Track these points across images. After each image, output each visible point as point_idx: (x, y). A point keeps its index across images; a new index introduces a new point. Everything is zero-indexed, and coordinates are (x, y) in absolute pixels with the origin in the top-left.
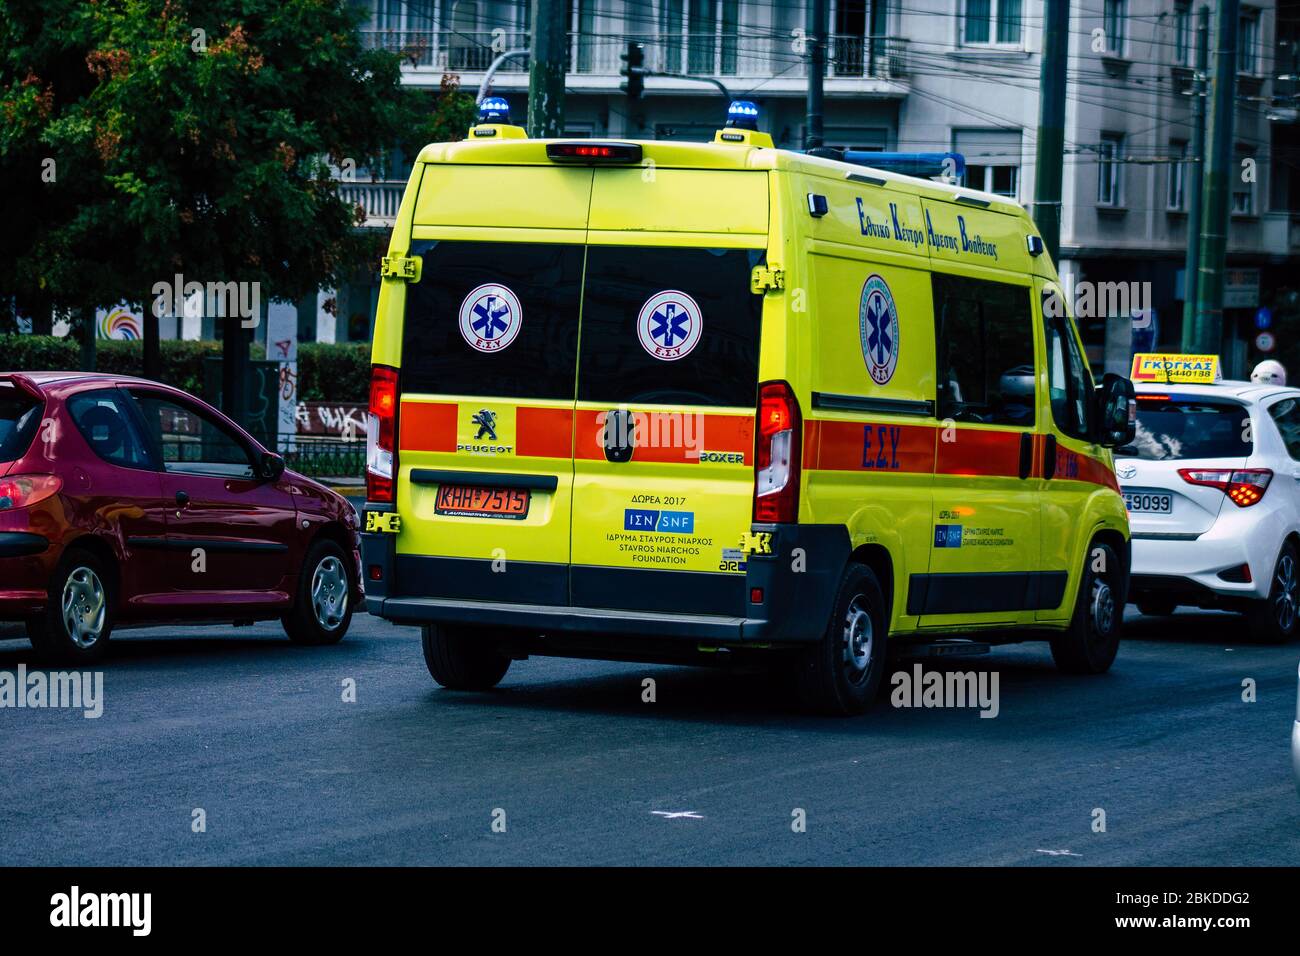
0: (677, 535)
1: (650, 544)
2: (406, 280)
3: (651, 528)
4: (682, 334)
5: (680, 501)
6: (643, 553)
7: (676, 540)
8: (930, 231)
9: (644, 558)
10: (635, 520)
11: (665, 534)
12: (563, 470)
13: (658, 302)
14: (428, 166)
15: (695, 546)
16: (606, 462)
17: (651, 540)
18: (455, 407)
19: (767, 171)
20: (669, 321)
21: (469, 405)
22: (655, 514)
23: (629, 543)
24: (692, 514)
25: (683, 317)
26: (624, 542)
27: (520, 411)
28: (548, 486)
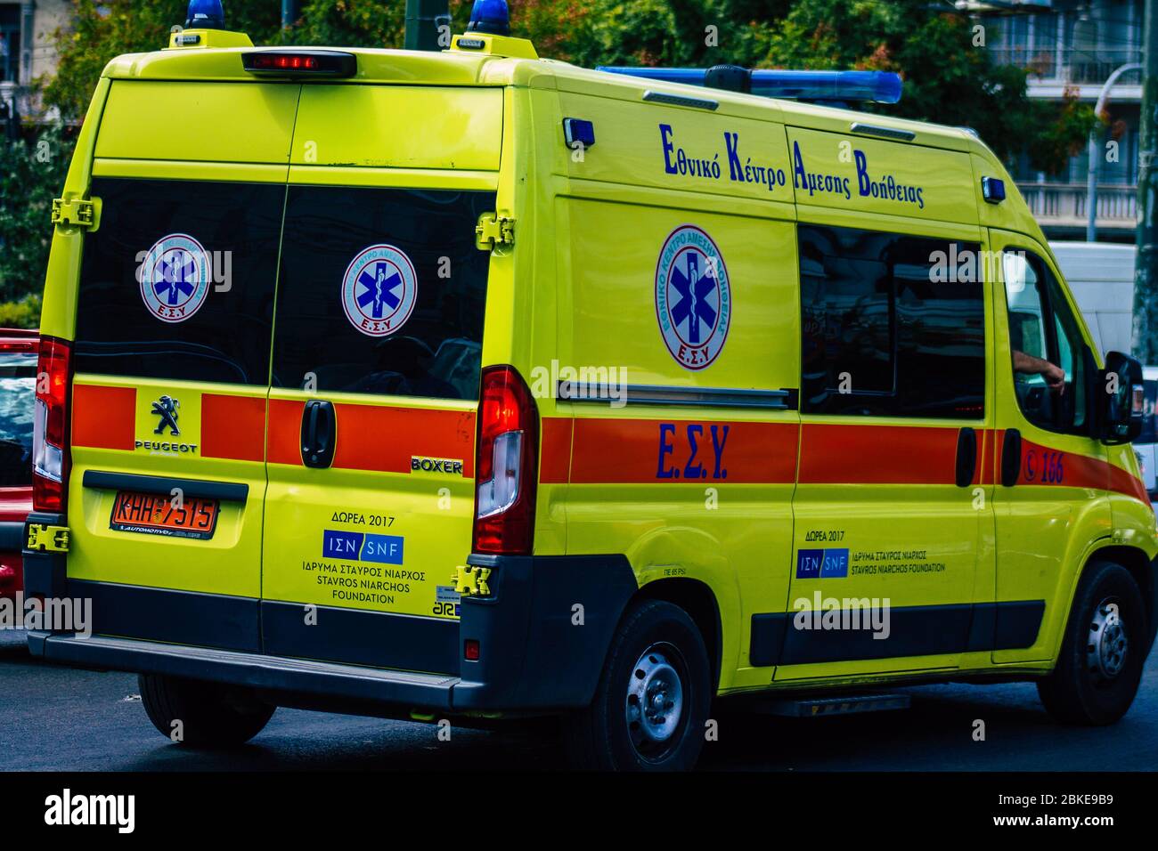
0: (385, 566)
1: (353, 577)
2: (84, 228)
3: (354, 556)
4: (393, 302)
5: (388, 521)
6: (345, 589)
7: (382, 573)
8: (800, 170)
9: (345, 595)
10: (335, 544)
11: (370, 565)
12: (256, 477)
13: (366, 260)
14: (115, 84)
15: (404, 581)
16: (303, 467)
17: (354, 571)
18: (132, 392)
19: (502, 87)
20: (378, 285)
21: (148, 389)
22: (358, 538)
23: (328, 574)
24: (402, 538)
25: (395, 280)
26: (323, 573)
27: (206, 398)
28: (236, 497)
